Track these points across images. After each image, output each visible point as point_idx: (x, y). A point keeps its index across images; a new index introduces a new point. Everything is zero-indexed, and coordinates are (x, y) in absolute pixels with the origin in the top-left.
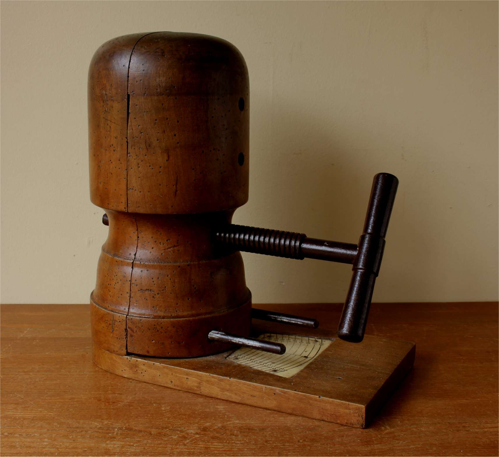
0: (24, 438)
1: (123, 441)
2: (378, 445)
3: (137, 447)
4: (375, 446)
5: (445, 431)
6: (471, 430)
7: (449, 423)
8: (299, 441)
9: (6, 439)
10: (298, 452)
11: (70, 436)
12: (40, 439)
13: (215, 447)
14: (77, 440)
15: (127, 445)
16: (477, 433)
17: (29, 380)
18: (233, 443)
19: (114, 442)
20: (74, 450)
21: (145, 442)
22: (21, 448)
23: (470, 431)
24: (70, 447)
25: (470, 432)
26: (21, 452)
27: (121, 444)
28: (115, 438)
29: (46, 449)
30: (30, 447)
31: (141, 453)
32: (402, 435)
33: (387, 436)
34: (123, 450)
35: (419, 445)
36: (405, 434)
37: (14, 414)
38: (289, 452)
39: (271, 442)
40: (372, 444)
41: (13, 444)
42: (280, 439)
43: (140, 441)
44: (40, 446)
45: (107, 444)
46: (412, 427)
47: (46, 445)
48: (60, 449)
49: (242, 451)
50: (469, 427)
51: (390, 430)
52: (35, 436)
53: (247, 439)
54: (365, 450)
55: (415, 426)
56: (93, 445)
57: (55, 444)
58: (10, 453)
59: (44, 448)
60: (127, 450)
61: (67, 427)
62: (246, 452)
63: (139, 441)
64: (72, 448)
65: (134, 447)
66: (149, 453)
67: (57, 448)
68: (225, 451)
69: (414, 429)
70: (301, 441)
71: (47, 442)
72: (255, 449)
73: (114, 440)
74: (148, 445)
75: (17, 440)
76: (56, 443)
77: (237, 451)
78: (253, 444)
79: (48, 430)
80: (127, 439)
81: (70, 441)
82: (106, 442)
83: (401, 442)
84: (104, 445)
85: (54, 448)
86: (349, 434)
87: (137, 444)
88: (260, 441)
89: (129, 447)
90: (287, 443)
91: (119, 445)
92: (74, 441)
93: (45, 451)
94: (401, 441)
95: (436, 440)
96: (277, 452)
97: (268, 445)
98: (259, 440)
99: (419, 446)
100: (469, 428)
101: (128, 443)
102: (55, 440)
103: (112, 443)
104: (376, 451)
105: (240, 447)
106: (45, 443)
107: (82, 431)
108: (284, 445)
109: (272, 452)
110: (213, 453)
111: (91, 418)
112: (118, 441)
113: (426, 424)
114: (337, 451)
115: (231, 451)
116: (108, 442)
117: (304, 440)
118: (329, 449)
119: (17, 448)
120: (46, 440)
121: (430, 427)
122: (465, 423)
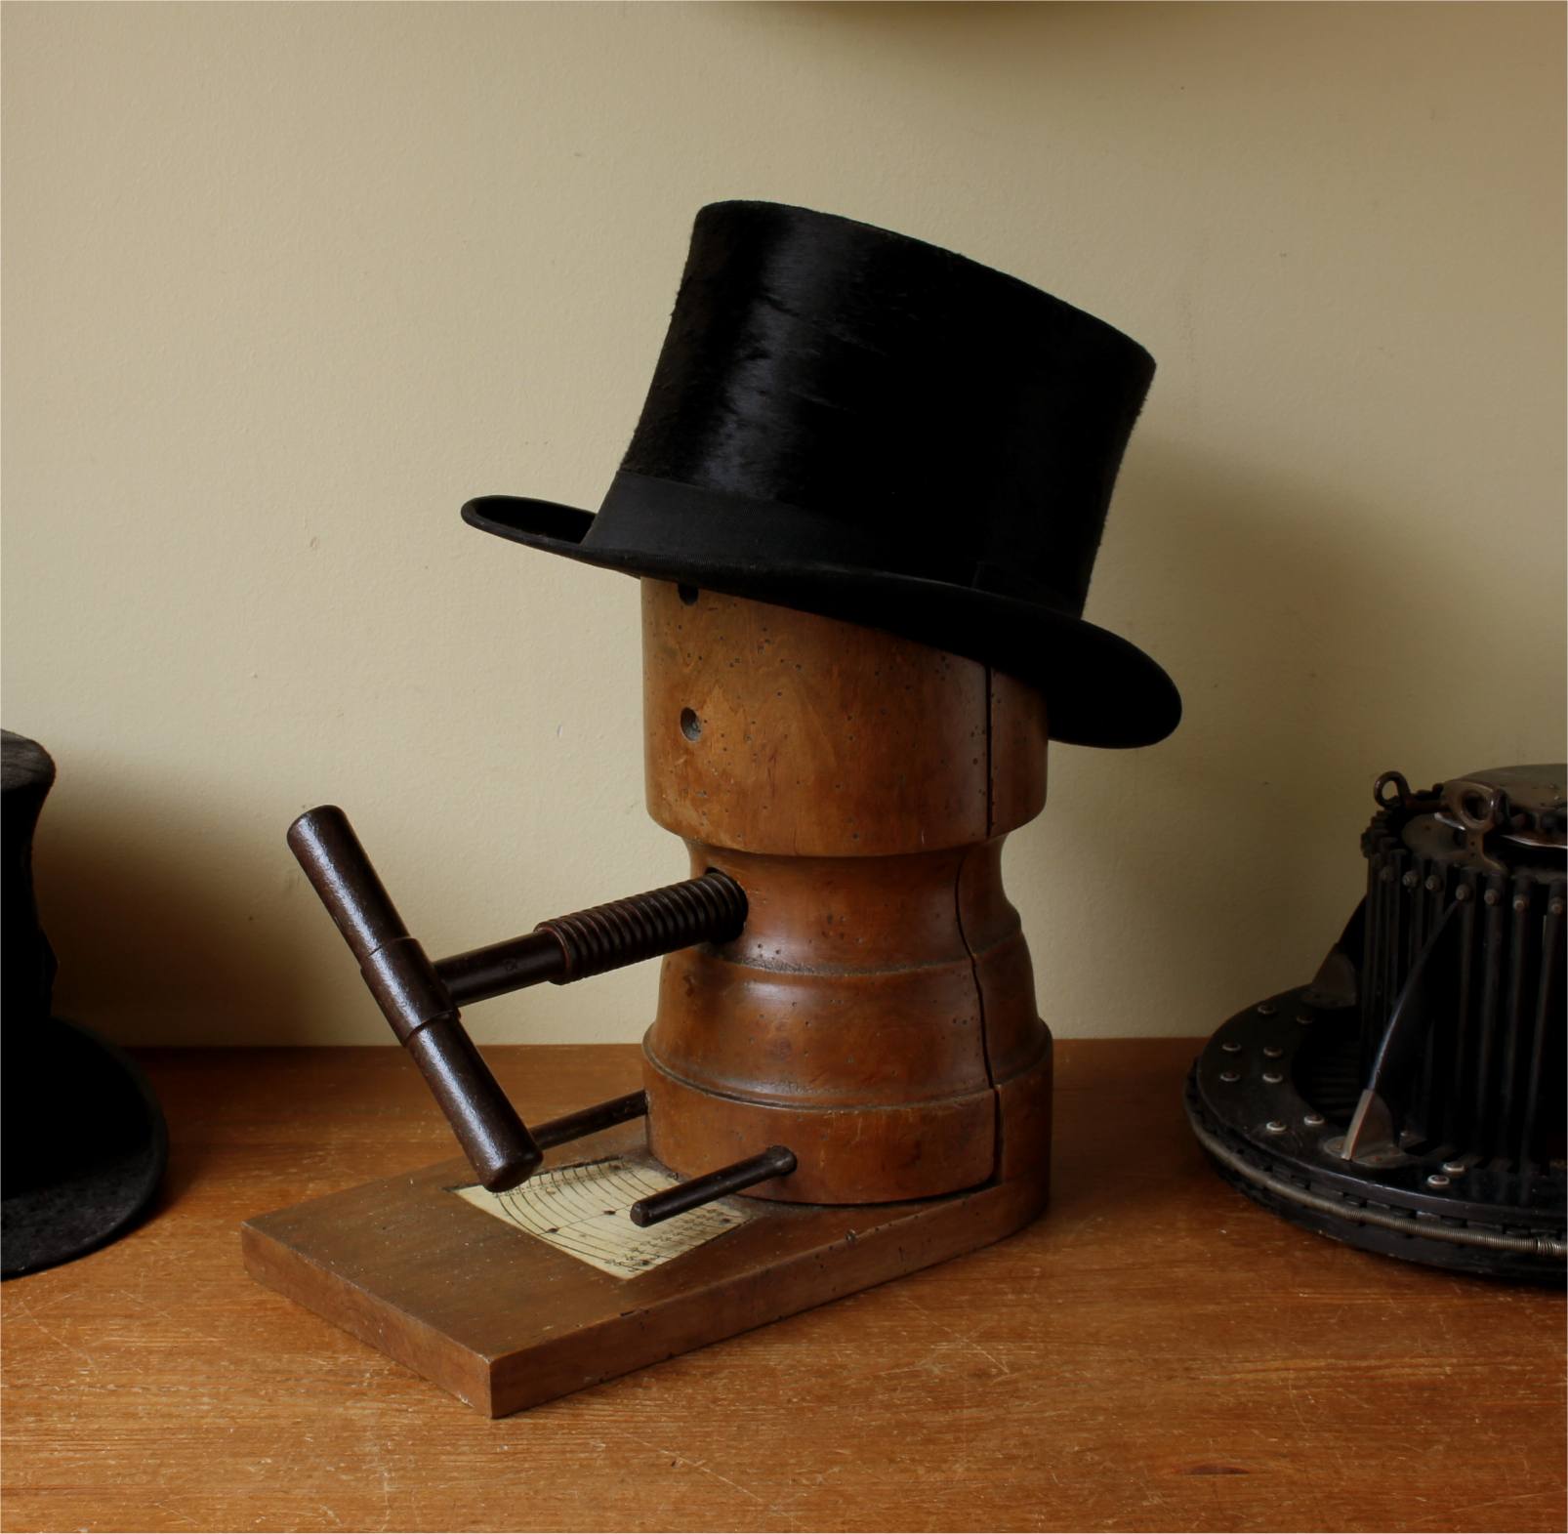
0: (156, 1395)
1: (383, 1402)
2: (974, 1410)
3: (416, 1415)
4: (965, 1411)
5: (1138, 1378)
6: (1202, 1377)
7: (1155, 1360)
8: (789, 1401)
9: (114, 1399)
10: (784, 1424)
11: (261, 1390)
12: (193, 1397)
13: (596, 1413)
14: (279, 1400)
15: (392, 1410)
16: (1213, 1383)
17: (152, 1258)
18: (637, 1405)
19: (363, 1404)
20: (272, 1421)
21: (435, 1402)
22: (149, 1418)
23: (1199, 1379)
24: (262, 1415)
25: (1197, 1381)
26: (151, 1426)
27: (379, 1409)
28: (364, 1394)
29: (208, 1420)
30: (170, 1416)
31: (423, 1428)
32: (1035, 1387)
33: (998, 1390)
34: (383, 1420)
35: (1067, 1409)
36: (1041, 1386)
37: (126, 1342)
38: (763, 1425)
39: (726, 1403)
40: (958, 1408)
41: (131, 1409)
42: (748, 1395)
43: (424, 1400)
44: (194, 1414)
45: (346, 1408)
46: (1065, 1368)
47: (209, 1411)
48: (238, 1420)
49: (655, 1422)
50: (1199, 1369)
51: (1008, 1376)
52: (178, 1390)
53: (669, 1396)
54: (940, 1422)
55: (1071, 1367)
56: (315, 1409)
57: (226, 1409)
58: (127, 1430)
59: (202, 1417)
60: (394, 1422)
61: (253, 1371)
62: (665, 1424)
63: (421, 1402)
64: (266, 1418)
65: (409, 1415)
66: (443, 1428)
67: (233, 1418)
68: (615, 1421)
69: (1067, 1375)
70: (795, 1400)
71: (208, 1404)
72: (686, 1416)
73: (365, 1400)
74: (440, 1409)
75: (140, 1401)
76: (230, 1407)
77: (644, 1422)
78: (683, 1407)
79: (208, 1377)
80: (393, 1396)
81: (263, 1402)
82: (344, 1403)
83: (1027, 1403)
84: (341, 1410)
85: (224, 1418)
86: (912, 1385)
87: (416, 1408)
88: (699, 1401)
89: (398, 1414)
90: (763, 1405)
91: (374, 1411)
92: (270, 1401)
93: (206, 1424)
94: (1028, 1400)
95: (1111, 1398)
96: (736, 1424)
97: (718, 1408)
98: (699, 1398)
99: (1067, 1412)
100: (1199, 1372)
101: (396, 1406)
102: (226, 1399)
103: (359, 1405)
104: (965, 1422)
105: (653, 1414)
106: (205, 1407)
107: (287, 1380)
108: (754, 1410)
109: (724, 1424)
110: (589, 1426)
111: (308, 1349)
112: (371, 1401)
113: (1099, 1361)
114: (873, 1423)
115: (632, 1422)
116: (348, 1404)
117: (803, 1399)
118: (856, 1417)
119: (141, 1418)
120: (206, 1399)
121: (1107, 1371)
122: (1194, 1360)
